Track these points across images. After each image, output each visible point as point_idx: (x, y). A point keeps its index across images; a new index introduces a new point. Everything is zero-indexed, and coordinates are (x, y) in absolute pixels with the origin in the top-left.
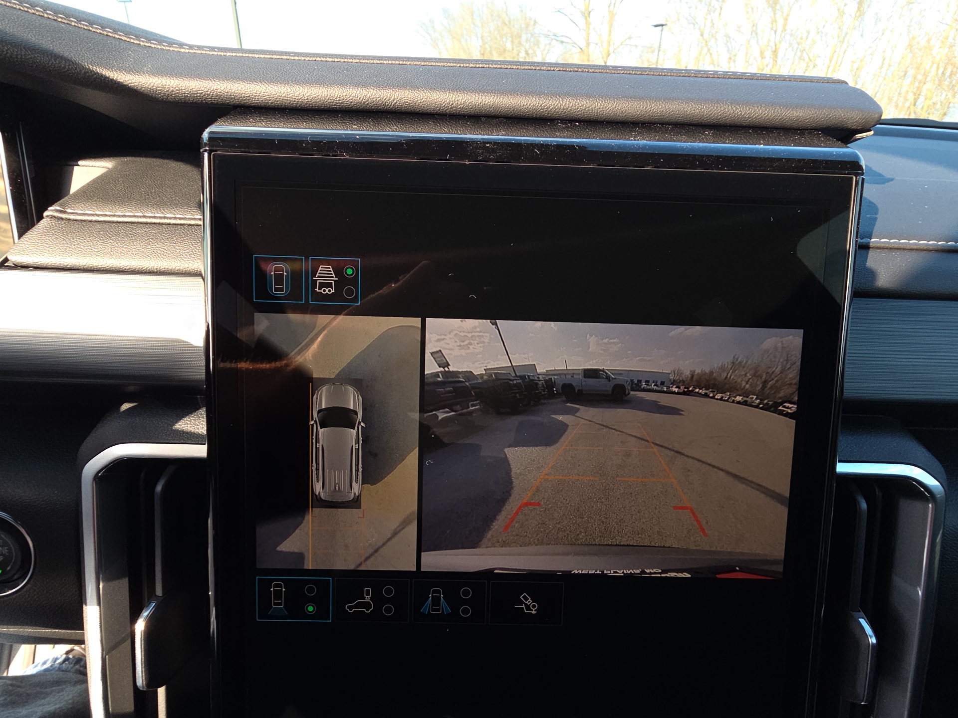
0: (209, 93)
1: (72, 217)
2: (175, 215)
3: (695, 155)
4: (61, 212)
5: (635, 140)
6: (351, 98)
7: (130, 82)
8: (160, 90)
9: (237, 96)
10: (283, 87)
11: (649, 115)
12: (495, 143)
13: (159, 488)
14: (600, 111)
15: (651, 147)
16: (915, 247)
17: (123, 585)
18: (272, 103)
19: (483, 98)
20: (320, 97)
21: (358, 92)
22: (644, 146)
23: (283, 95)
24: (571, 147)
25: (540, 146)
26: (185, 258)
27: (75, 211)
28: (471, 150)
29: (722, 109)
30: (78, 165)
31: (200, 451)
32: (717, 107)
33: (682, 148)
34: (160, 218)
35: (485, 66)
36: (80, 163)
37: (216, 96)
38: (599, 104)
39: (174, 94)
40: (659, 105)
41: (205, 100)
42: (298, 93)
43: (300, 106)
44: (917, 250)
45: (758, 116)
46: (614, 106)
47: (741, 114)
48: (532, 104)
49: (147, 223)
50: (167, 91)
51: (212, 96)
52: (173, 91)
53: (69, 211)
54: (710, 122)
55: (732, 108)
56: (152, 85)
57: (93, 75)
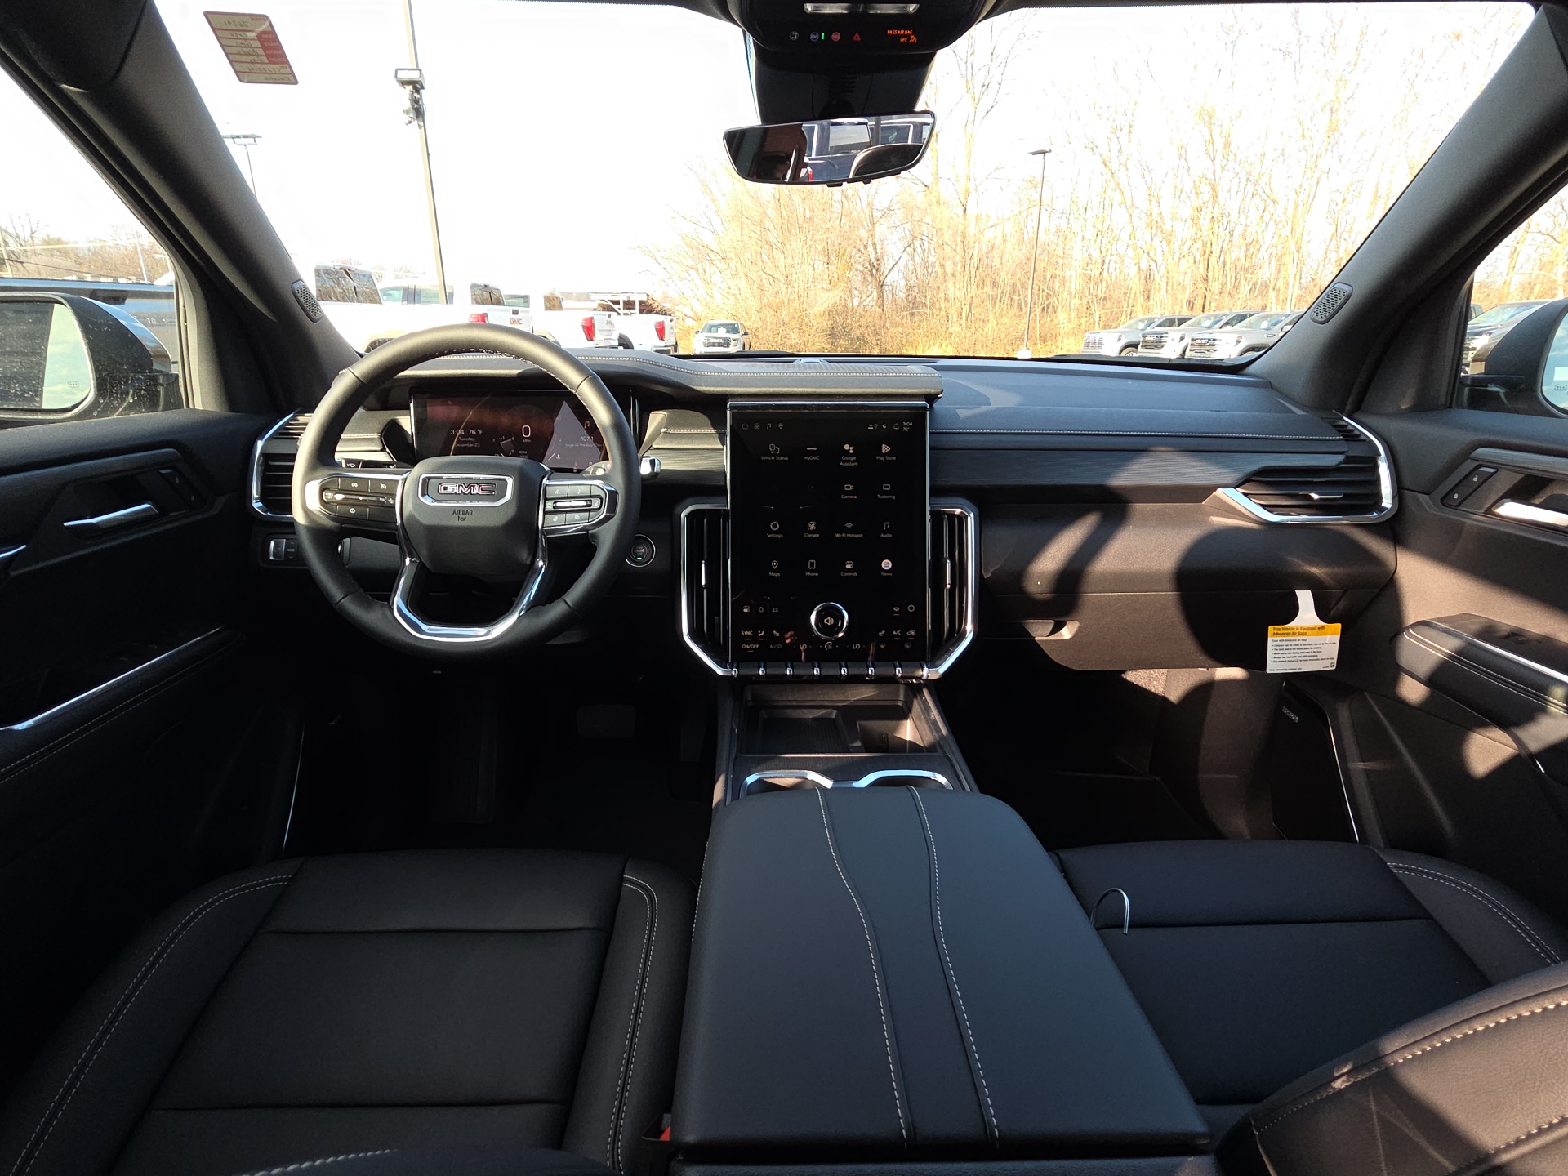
3: (875, 407)
6: (768, 391)
8: (709, 391)
9: (733, 392)
10: (746, 388)
18: (743, 394)
24: (839, 405)
32: (886, 389)
34: (703, 430)
36: (652, 412)
39: (714, 392)
41: (723, 394)
50: (711, 392)
51: (724, 392)
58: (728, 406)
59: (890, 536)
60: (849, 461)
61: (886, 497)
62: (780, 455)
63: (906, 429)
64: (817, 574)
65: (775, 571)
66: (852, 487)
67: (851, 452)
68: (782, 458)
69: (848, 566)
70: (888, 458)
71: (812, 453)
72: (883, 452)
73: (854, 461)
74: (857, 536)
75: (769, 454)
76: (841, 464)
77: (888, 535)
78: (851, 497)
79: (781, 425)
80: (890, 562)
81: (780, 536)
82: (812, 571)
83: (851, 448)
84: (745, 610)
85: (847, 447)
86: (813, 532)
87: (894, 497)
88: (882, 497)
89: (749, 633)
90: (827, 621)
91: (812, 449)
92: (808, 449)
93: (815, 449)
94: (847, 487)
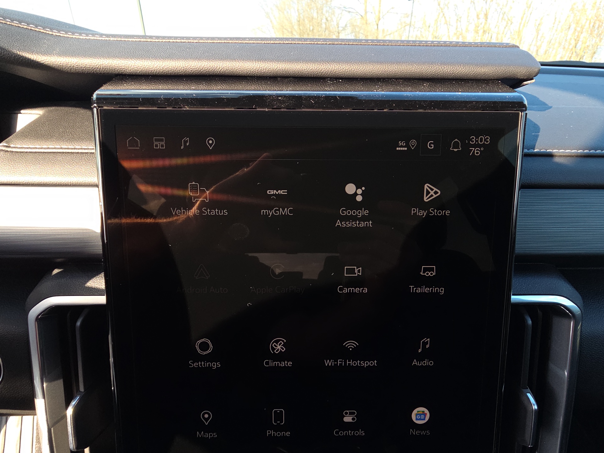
0: (97, 67)
1: (14, 150)
2: (81, 146)
3: (416, 101)
4: (7, 147)
5: (377, 91)
6: (191, 67)
7: (45, 61)
8: (66, 66)
9: (116, 68)
10: (146, 62)
11: (387, 74)
12: (285, 96)
13: (78, 324)
14: (355, 72)
15: (387, 96)
16: (562, 154)
17: (59, 384)
18: (140, 72)
19: (278, 65)
20: (170, 68)
21: (196, 64)
22: (383, 95)
23: (146, 67)
24: (334, 97)
25: (314, 97)
27: (16, 146)
28: (269, 102)
29: (435, 68)
30: (21, 113)
31: (102, 300)
32: (432, 67)
33: (407, 96)
34: (72, 149)
35: (281, 42)
36: (22, 111)
37: (103, 68)
38: (354, 67)
39: (75, 68)
40: (394, 66)
41: (95, 71)
42: (156, 65)
43: (158, 74)
44: (564, 156)
45: (459, 72)
46: (364, 68)
47: (448, 71)
48: (310, 69)
49: (63, 153)
50: (70, 66)
51: (100, 69)
52: (73, 66)
53: (12, 146)
54: (427, 77)
55: (441, 68)
56: (60, 63)
57: (20, 58)
58: (95, 96)
59: (431, 363)
60: (355, 218)
61: (427, 290)
62: (211, 206)
63: (476, 152)
64: (288, 434)
65: (207, 429)
66: (358, 271)
67: (359, 198)
68: (213, 213)
69: (348, 419)
70: (434, 212)
71: (279, 202)
72: (425, 199)
73: (364, 219)
74: (365, 364)
76: (338, 223)
77: (426, 363)
78: (357, 290)
80: (426, 411)
81: (216, 365)
82: (278, 428)
83: (359, 191)
85: (350, 189)
86: (280, 357)
87: (442, 291)
88: (419, 290)
91: (277, 193)
92: (269, 192)
93: (283, 192)
94: (349, 271)
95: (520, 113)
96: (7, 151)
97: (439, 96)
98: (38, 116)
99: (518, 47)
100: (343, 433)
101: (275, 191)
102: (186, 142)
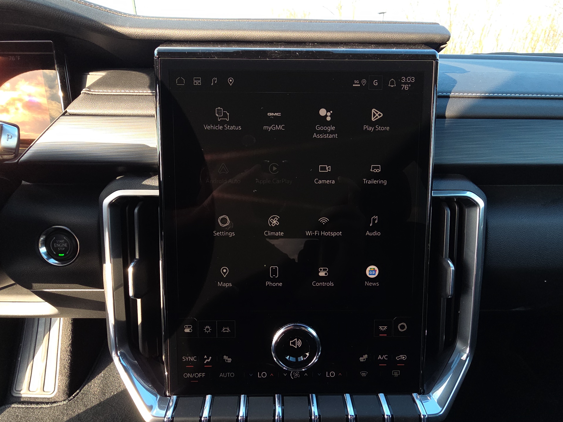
0: (155, 34)
1: (94, 93)
2: (139, 91)
3: (365, 54)
4: (89, 91)
5: (340, 48)
6: (217, 35)
7: (121, 30)
8: (134, 34)
9: (167, 36)
10: (187, 31)
11: (347, 39)
12: (280, 51)
13: (136, 210)
14: (326, 38)
15: (346, 51)
16: (470, 96)
18: (182, 38)
19: (274, 33)
20: (203, 35)
21: (220, 32)
22: (343, 51)
23: (187, 35)
24: (312, 52)
25: (298, 52)
26: (145, 109)
27: (95, 91)
28: (269, 54)
29: (379, 35)
30: (89, 74)
31: (156, 192)
32: (377, 34)
33: (360, 51)
34: (133, 92)
35: (275, 21)
36: (90, 73)
37: (158, 36)
38: (325, 35)
39: (140, 35)
40: (351, 34)
41: (153, 38)
42: (193, 33)
43: (194, 40)
44: (471, 98)
45: (395, 38)
46: (332, 35)
47: (388, 37)
48: (296, 35)
49: (127, 95)
50: (137, 34)
51: (156, 36)
52: (139, 34)
53: (92, 90)
54: (374, 41)
55: (383, 35)
56: (130, 32)
57: (105, 28)
58: (156, 52)
59: (379, 234)
60: (326, 132)
61: (375, 182)
62: (230, 123)
63: (406, 87)
64: (280, 284)
65: (225, 280)
66: (328, 169)
67: (329, 119)
68: (232, 128)
69: (322, 274)
70: (379, 128)
71: (276, 121)
72: (373, 119)
73: (332, 132)
74: (334, 234)
75: (216, 123)
76: (315, 135)
77: (375, 233)
78: (328, 182)
79: (231, 80)
80: (376, 268)
81: (232, 234)
82: (273, 280)
83: (329, 114)
84: (187, 330)
85: (323, 112)
86: (276, 229)
87: (385, 183)
88: (370, 182)
89: (192, 359)
90: (294, 343)
91: (274, 115)
92: (269, 114)
93: (278, 114)
94: (323, 169)
95: (434, 61)
96: (89, 94)
97: (381, 51)
98: (101, 76)
99: (439, 24)
100: (318, 284)
101: (273, 113)
102: (214, 81)
